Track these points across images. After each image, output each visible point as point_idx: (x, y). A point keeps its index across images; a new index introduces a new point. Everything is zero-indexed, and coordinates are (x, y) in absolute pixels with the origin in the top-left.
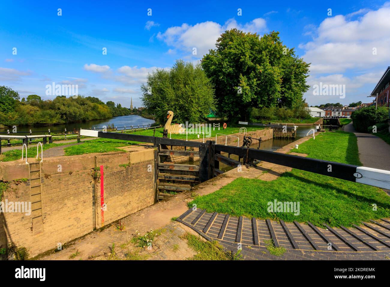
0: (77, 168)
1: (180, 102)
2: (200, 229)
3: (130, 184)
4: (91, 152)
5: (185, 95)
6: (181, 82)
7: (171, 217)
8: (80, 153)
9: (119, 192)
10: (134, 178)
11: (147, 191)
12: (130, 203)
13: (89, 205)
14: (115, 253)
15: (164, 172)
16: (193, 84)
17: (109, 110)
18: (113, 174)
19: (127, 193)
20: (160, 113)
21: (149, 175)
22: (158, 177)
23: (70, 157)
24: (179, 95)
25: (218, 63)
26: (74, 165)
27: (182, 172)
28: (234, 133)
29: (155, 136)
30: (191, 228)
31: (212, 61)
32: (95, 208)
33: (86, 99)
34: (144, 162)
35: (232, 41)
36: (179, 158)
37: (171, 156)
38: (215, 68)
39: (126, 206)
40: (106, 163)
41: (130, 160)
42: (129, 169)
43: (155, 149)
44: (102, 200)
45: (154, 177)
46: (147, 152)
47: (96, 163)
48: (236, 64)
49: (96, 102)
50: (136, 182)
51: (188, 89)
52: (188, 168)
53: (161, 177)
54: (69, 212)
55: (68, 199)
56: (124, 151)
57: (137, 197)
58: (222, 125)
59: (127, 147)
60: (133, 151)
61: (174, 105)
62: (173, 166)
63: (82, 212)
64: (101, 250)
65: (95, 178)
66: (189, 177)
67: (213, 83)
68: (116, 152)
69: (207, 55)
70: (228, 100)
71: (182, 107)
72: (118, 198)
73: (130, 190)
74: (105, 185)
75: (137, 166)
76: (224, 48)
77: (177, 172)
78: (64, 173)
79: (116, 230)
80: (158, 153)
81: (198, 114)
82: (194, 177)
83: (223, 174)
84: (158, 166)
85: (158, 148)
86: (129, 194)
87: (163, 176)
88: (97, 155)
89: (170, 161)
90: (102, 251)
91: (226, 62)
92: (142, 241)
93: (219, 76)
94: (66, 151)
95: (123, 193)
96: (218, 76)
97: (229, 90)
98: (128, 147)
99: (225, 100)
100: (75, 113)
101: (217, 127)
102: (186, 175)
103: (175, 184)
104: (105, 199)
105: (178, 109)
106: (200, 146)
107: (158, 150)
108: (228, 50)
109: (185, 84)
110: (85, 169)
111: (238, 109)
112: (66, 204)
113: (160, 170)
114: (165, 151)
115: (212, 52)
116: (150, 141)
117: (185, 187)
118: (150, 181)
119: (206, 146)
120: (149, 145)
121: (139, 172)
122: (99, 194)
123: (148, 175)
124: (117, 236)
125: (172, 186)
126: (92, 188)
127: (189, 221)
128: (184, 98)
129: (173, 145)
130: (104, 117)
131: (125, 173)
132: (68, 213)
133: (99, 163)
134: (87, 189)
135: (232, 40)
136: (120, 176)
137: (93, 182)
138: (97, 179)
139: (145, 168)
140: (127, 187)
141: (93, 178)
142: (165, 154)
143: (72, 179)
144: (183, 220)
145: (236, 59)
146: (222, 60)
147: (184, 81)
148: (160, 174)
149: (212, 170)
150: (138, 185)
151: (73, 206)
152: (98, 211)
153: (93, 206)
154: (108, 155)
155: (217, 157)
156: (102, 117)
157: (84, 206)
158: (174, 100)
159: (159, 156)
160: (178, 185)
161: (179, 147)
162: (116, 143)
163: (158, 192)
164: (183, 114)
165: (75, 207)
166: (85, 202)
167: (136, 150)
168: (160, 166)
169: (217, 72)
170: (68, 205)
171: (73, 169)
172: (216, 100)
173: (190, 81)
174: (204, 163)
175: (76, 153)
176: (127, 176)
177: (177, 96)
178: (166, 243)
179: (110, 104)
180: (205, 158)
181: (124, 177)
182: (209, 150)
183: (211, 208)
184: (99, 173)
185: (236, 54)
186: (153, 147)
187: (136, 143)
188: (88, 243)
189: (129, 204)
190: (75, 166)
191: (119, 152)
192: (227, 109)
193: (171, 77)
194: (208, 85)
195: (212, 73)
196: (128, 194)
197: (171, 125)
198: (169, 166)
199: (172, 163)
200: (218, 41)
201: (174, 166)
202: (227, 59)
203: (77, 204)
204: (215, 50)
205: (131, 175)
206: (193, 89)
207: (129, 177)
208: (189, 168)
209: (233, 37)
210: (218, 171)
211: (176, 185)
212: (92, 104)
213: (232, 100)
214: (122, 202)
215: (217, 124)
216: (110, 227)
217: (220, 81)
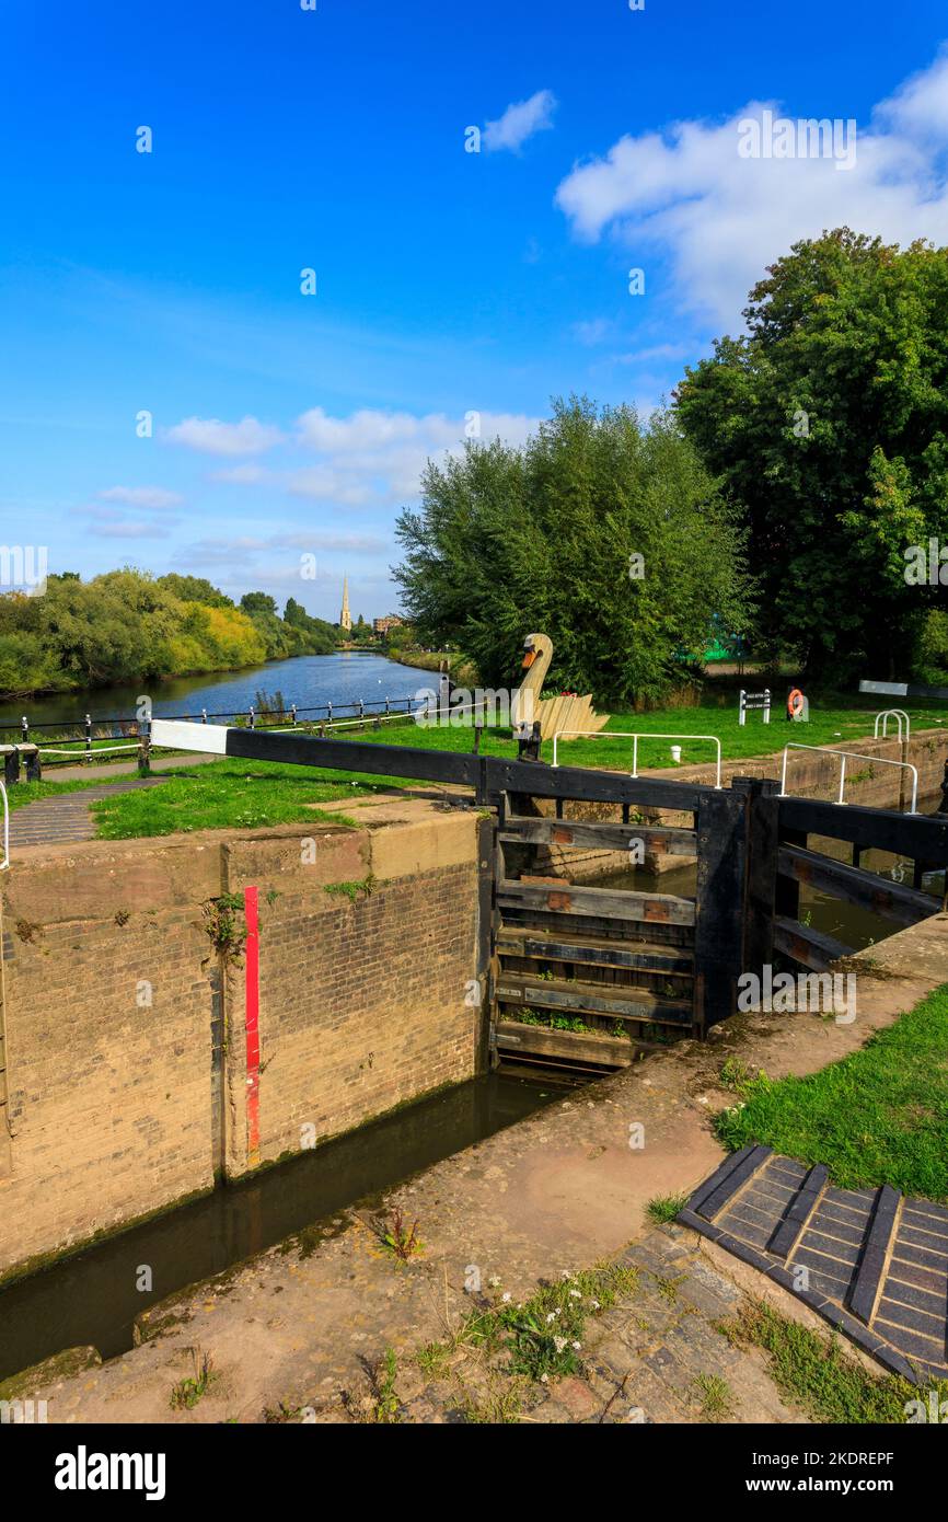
0: (147, 895)
1: (576, 595)
2: (827, 1291)
3: (372, 975)
4: (205, 822)
5: (600, 558)
6: (579, 499)
7: (641, 1199)
8: (158, 827)
9: (324, 1008)
10: (388, 949)
11: (444, 1010)
12: (370, 1063)
13: (195, 1064)
14: (399, 1401)
15: (521, 924)
16: (638, 506)
17: (252, 631)
18: (297, 929)
19: (359, 1016)
20: (484, 643)
21: (457, 935)
22: (493, 943)
23: (117, 844)
24: (572, 559)
25: (756, 402)
26: (134, 884)
27: (608, 927)
28: (844, 739)
29: (483, 753)
30: (773, 1279)
31: (727, 392)
32: (223, 1074)
33: (159, 585)
34: (432, 875)
35: (828, 292)
36: (589, 855)
37: (554, 850)
38: (742, 426)
39: (351, 1075)
40: (269, 877)
41: (373, 865)
42: (366, 906)
43: (481, 814)
44: (253, 1042)
45: (476, 947)
46: (449, 827)
47: (225, 874)
48: (848, 400)
49: (199, 597)
50: (396, 967)
51: (615, 527)
52: (641, 910)
53: (509, 945)
54: (113, 1090)
55: (110, 1033)
56: (345, 822)
57: (399, 1034)
58: (780, 699)
59: (353, 801)
60: (383, 824)
61: (547, 607)
62: (568, 894)
63: (168, 1096)
64: (322, 1372)
65: (222, 944)
66: (645, 951)
67: (735, 497)
68: (310, 827)
69: (702, 364)
70: (806, 579)
71: (583, 614)
72: (320, 1039)
73: (371, 1003)
74: (263, 978)
75: (403, 893)
76: (788, 330)
77: (582, 925)
78: (94, 918)
79: (381, 1256)
80: (496, 831)
81: (660, 648)
82: (673, 954)
83: (857, 956)
84: (495, 895)
85: (495, 809)
86: (368, 1022)
87: (516, 941)
88: (231, 839)
89: (546, 872)
90: (329, 1379)
91: (800, 392)
92: (526, 1335)
93: (765, 463)
94: (101, 820)
95: (340, 1014)
96: (756, 463)
97: (811, 529)
98: (359, 799)
99: (794, 577)
100: (118, 646)
101: (758, 706)
102: (627, 940)
103: (573, 983)
104: (265, 1039)
105: (566, 625)
106: (698, 805)
107: (495, 820)
108: (809, 334)
109: (602, 507)
110: (182, 900)
111: (857, 622)
112: (101, 1058)
113: (505, 912)
114: (527, 823)
115: (727, 349)
116: (461, 777)
117: (624, 998)
118: (459, 965)
119: (729, 804)
120: (452, 792)
121: (411, 922)
122: (239, 1016)
123: (450, 934)
124: (391, 1293)
125: (561, 990)
126: (209, 989)
127: (749, 1232)
128: (595, 571)
129: (568, 794)
130: (231, 662)
131: (348, 925)
132: (114, 1096)
133: (239, 876)
134: (189, 991)
135: (828, 287)
136: (327, 936)
137: (214, 961)
138: (233, 949)
139: (438, 901)
140: (358, 987)
141: (215, 943)
142: (528, 840)
143: (128, 945)
144: (715, 1222)
145: (849, 376)
146: (776, 384)
147: (593, 492)
148: (503, 930)
149: (761, 924)
150: (408, 978)
151: (133, 1067)
152: (234, 1092)
153: (213, 1068)
154: (280, 838)
155: (791, 861)
156: (222, 661)
157: (175, 1068)
158: (551, 583)
159: (499, 846)
160: (590, 988)
161: (591, 806)
162: (306, 783)
163: (495, 1014)
164: (589, 647)
165: (139, 1071)
166: (179, 1052)
167: (397, 815)
168: (502, 896)
169: (755, 446)
170: (113, 1062)
171: (130, 900)
172: (750, 581)
173: (626, 491)
174: (722, 887)
175: (141, 828)
176: (359, 936)
177: (563, 565)
178: (653, 1364)
179: (255, 604)
180: (728, 860)
181: (343, 940)
182: (747, 823)
183: (856, 1160)
184: (238, 923)
185: (850, 351)
186: (471, 802)
187: (391, 783)
188: (251, 1321)
189: (366, 1064)
190: (139, 887)
191: (321, 826)
192: (804, 623)
193: (531, 479)
194: (712, 509)
195: (729, 451)
196: (362, 1020)
197: (541, 698)
198: (548, 894)
199: (560, 881)
200: (759, 293)
201: (571, 897)
202: (804, 381)
203: (149, 1060)
204: (741, 342)
205: (376, 931)
206: (637, 529)
207: (369, 941)
208: (647, 910)
209: (833, 272)
210: (792, 931)
211: (580, 988)
212: (184, 608)
213: (827, 575)
214: (336, 1058)
215: (756, 692)
216: (347, 1234)
217: (767, 488)
